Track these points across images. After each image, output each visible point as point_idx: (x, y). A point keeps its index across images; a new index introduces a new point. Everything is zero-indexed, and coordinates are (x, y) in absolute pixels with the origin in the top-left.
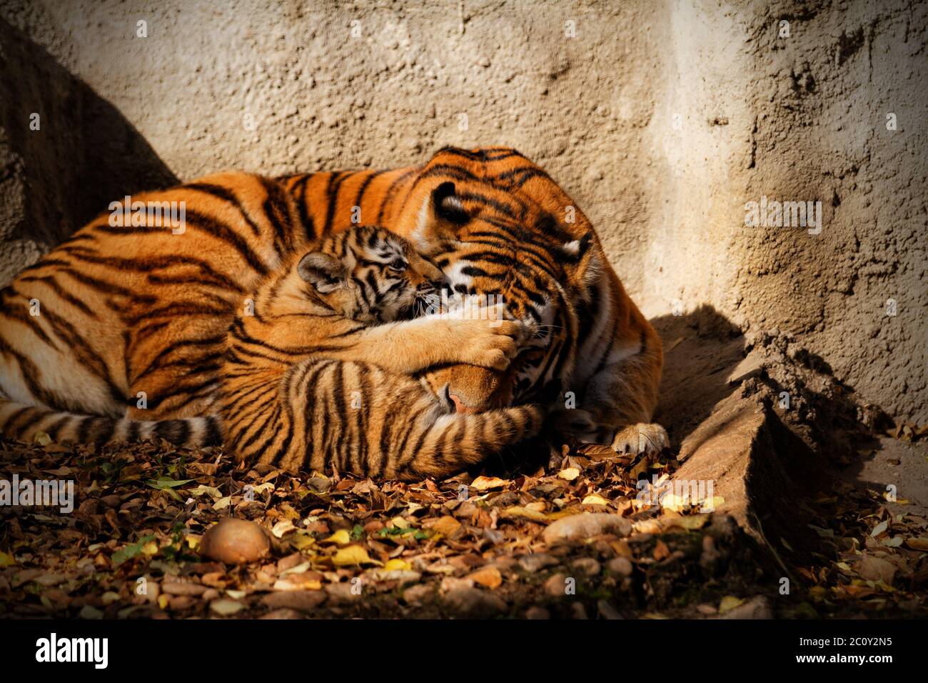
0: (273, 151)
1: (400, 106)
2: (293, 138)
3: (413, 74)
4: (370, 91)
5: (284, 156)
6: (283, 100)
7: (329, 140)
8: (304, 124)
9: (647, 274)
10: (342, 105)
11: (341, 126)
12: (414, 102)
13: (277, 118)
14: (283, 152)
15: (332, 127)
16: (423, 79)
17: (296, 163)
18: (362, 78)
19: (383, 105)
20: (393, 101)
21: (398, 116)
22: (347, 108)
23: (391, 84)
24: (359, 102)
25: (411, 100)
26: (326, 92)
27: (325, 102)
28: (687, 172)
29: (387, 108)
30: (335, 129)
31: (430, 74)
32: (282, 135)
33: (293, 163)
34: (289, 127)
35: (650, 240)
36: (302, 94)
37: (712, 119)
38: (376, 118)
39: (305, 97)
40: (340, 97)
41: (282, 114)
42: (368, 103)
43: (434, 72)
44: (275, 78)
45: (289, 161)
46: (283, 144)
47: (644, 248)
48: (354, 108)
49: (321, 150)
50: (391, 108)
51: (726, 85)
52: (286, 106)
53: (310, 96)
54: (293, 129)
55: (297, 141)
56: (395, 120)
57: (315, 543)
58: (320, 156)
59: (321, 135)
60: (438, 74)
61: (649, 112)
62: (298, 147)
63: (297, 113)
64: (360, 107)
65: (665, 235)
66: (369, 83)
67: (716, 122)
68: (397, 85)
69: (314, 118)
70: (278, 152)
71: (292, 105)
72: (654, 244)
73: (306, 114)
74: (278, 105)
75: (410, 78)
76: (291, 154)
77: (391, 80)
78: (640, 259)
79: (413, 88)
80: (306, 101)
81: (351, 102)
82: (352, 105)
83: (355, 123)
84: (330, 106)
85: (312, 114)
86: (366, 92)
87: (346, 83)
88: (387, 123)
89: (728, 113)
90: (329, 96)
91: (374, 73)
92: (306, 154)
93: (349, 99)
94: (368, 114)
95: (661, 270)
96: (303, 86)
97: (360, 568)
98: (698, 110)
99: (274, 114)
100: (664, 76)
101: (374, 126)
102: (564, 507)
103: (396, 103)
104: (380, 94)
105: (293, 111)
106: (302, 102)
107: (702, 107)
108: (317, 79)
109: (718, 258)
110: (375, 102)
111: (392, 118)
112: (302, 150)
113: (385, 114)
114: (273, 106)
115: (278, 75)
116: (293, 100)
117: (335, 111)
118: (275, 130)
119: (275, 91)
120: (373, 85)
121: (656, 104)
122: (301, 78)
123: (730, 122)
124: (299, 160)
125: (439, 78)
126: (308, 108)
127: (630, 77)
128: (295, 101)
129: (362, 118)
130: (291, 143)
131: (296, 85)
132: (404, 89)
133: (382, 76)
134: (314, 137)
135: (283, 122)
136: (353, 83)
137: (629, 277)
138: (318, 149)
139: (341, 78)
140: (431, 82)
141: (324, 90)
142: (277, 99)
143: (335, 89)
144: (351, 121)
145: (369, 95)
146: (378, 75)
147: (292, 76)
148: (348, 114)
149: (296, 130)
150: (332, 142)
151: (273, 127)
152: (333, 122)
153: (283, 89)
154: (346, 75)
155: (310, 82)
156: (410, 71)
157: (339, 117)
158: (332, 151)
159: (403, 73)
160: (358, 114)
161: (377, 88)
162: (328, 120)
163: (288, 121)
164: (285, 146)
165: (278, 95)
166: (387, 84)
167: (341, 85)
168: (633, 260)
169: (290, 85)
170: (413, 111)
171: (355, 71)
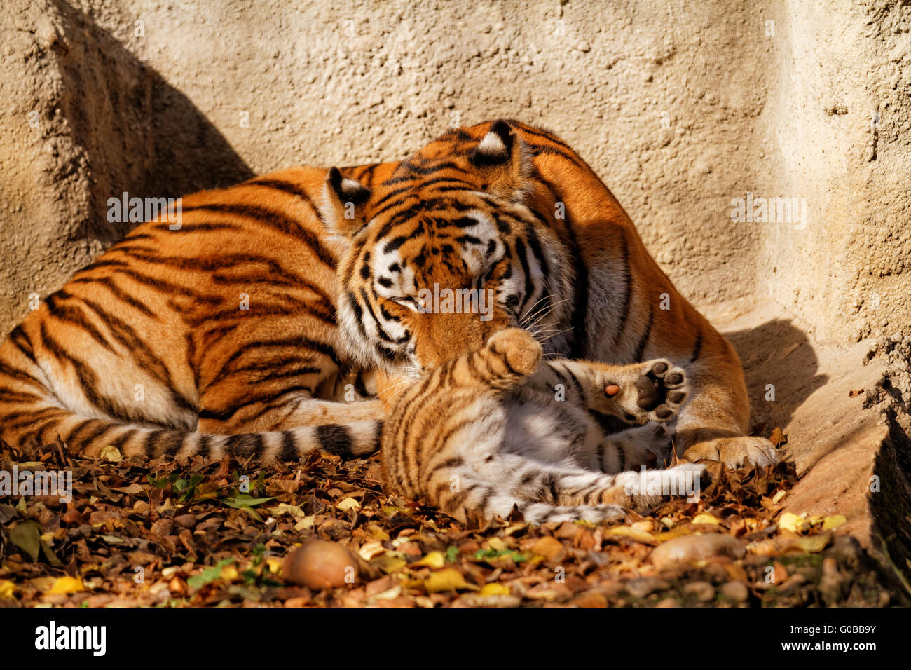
0: (357, 143)
1: (493, 95)
2: (378, 129)
3: (507, 60)
4: (460, 78)
5: (368, 149)
6: (367, 89)
7: (417, 131)
8: (389, 114)
9: (760, 275)
10: (430, 93)
11: (429, 116)
12: (509, 90)
13: (360, 108)
14: (368, 144)
15: (419, 117)
16: (518, 66)
17: (381, 157)
18: (451, 65)
19: (475, 93)
20: (485, 88)
21: (491, 105)
22: (436, 97)
23: (484, 70)
24: (449, 90)
25: (505, 88)
26: (413, 79)
27: (412, 90)
28: (802, 164)
29: (478, 97)
30: (423, 119)
31: (525, 59)
32: (367, 125)
33: (378, 157)
34: (374, 117)
35: (763, 238)
36: (388, 81)
37: (830, 108)
38: (467, 107)
39: (391, 85)
40: (428, 84)
41: (367, 103)
42: (458, 91)
43: (530, 57)
44: (359, 65)
45: (374, 155)
46: (367, 135)
47: (757, 247)
48: (443, 96)
49: (408, 142)
50: (483, 96)
51: (845, 71)
52: (371, 95)
53: (396, 83)
54: (378, 120)
55: (382, 132)
56: (488, 110)
57: (407, 566)
58: (406, 149)
59: (408, 126)
60: (534, 60)
61: (762, 100)
62: (384, 138)
63: (383, 102)
64: (449, 96)
65: (779, 232)
66: (459, 70)
67: (835, 111)
68: (490, 71)
69: (400, 108)
70: (361, 145)
71: (376, 93)
72: (767, 242)
73: (392, 103)
74: (361, 93)
75: (504, 63)
76: (376, 146)
77: (484, 66)
78: (752, 259)
79: (507, 74)
80: (392, 89)
81: (440, 90)
82: (442, 93)
83: (444, 112)
84: (418, 94)
85: (399, 103)
86: (456, 80)
87: (435, 70)
88: (479, 113)
89: (847, 101)
90: (417, 84)
91: (464, 59)
92: (392, 146)
93: (437, 87)
94: (458, 103)
95: (775, 271)
96: (389, 73)
97: (455, 594)
98: (814, 99)
99: (357, 104)
100: (778, 61)
101: (464, 117)
102: (674, 527)
103: (489, 91)
104: (471, 81)
105: (378, 100)
106: (389, 90)
107: (819, 95)
108: (403, 66)
109: (836, 258)
110: (466, 90)
111: (485, 107)
112: (388, 141)
113: (477, 103)
114: (356, 94)
115: (361, 61)
116: (378, 88)
117: (423, 101)
118: (359, 121)
119: (358, 78)
120: (464, 72)
121: (769, 92)
122: (386, 64)
123: (850, 111)
124: (385, 153)
125: (535, 64)
126: (394, 97)
127: (741, 63)
128: (380, 90)
129: (452, 107)
130: (375, 135)
131: (382, 72)
132: (497, 76)
133: (474, 62)
134: (401, 128)
135: (367, 112)
136: (442, 69)
137: (741, 278)
138: (405, 141)
139: (429, 64)
140: (527, 68)
141: (411, 77)
142: (361, 87)
143: (423, 76)
144: (440, 111)
145: (459, 83)
146: (469, 60)
147: (376, 62)
148: (437, 103)
149: (382, 120)
150: (420, 133)
151: (357, 118)
152: (421, 112)
153: (367, 76)
154: (435, 61)
155: (396, 68)
156: (505, 57)
157: (427, 106)
158: (419, 143)
159: (497, 58)
160: (447, 103)
161: (468, 75)
162: (416, 109)
163: (373, 110)
164: (370, 137)
165: (361, 83)
166: (478, 71)
167: (429, 72)
168: (747, 259)
169: (374, 73)
170: (507, 99)
171: (444, 57)
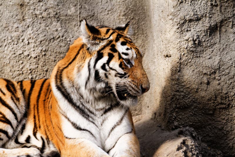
0: (14, 66)
1: (58, 51)
2: (21, 62)
3: (62, 40)
4: (47, 45)
5: (18, 68)
6: (18, 49)
7: (34, 62)
8: (25, 57)
9: (143, 108)
10: (38, 50)
11: (38, 58)
12: (63, 49)
13: (16, 55)
14: (18, 67)
15: (34, 58)
16: (66, 41)
17: (22, 71)
18: (45, 41)
19: (52, 50)
20: (55, 49)
21: (57, 54)
22: (40, 52)
23: (55, 43)
24: (44, 49)
25: (62, 49)
26: (33, 46)
27: (32, 49)
28: (157, 73)
29: (53, 52)
30: (36, 59)
31: (68, 39)
32: (18, 61)
33: (21, 71)
34: (20, 58)
35: (144, 97)
36: (25, 47)
37: (166, 55)
38: (50, 55)
39: (25, 48)
40: (37, 47)
41: (18, 53)
42: (47, 49)
43: (70, 39)
44: (15, 41)
45: (20, 70)
46: (18, 64)
47: (142, 99)
48: (42, 51)
49: (31, 66)
50: (55, 51)
51: (170, 43)
52: (19, 51)
53: (27, 47)
54: (21, 59)
55: (22, 63)
56: (57, 56)
58: (30, 68)
59: (31, 61)
60: (71, 40)
61: (144, 52)
62: (23, 65)
63: (23, 53)
64: (44, 51)
65: (149, 94)
66: (47, 43)
67: (167, 56)
68: (57, 43)
69: (28, 55)
70: (16, 67)
71: (21, 50)
72: (146, 98)
73: (26, 53)
74: (16, 50)
75: (61, 41)
76: (21, 67)
77: (55, 42)
78: (141, 103)
79: (62, 44)
80: (26, 49)
81: (41, 49)
82: (42, 50)
83: (42, 57)
84: (34, 51)
85: (28, 54)
86: (46, 46)
87: (40, 43)
88: (53, 57)
89: (171, 53)
90: (34, 47)
91: (49, 39)
92: (26, 67)
93: (40, 48)
94: (47, 53)
95: (148, 107)
96: (25, 44)
98: (160, 52)
99: (15, 54)
100: (149, 40)
101: (49, 58)
103: (57, 50)
104: (51, 47)
105: (21, 52)
106: (25, 49)
107: (162, 51)
108: (29, 42)
109: (168, 103)
110: (50, 49)
111: (55, 55)
112: (24, 66)
113: (53, 54)
114: (14, 51)
115: (16, 40)
116: (21, 49)
117: (36, 53)
118: (15, 59)
119: (15, 46)
120: (49, 44)
121: (146, 50)
122: (24, 41)
123: (172, 56)
124: (24, 69)
125: (72, 41)
126: (26, 51)
127: (137, 41)
128: (22, 49)
129: (45, 55)
130: (20, 64)
131: (22, 44)
132: (59, 45)
133: (52, 41)
134: (28, 61)
135: (18, 56)
136: (42, 43)
137: (137, 109)
138: (30, 66)
139: (38, 41)
140: (69, 42)
141: (32, 45)
142: (16, 48)
143: (36, 45)
144: (41, 56)
145: (47, 47)
146: (50, 40)
147: (21, 41)
148: (40, 53)
149: (22, 59)
150: (35, 63)
151: (14, 58)
152: (35, 56)
153: (18, 45)
154: (39, 40)
155: (27, 42)
156: (62, 39)
157: (37, 54)
158: (35, 66)
159: (59, 40)
160: (43, 53)
161: (50, 45)
162: (34, 55)
163: (20, 56)
164: (19, 64)
165: (16, 47)
166: (53, 43)
167: (38, 43)
168: (139, 103)
169: (20, 44)
170: (63, 52)
171: (42, 39)
